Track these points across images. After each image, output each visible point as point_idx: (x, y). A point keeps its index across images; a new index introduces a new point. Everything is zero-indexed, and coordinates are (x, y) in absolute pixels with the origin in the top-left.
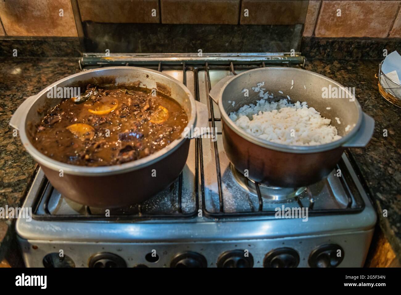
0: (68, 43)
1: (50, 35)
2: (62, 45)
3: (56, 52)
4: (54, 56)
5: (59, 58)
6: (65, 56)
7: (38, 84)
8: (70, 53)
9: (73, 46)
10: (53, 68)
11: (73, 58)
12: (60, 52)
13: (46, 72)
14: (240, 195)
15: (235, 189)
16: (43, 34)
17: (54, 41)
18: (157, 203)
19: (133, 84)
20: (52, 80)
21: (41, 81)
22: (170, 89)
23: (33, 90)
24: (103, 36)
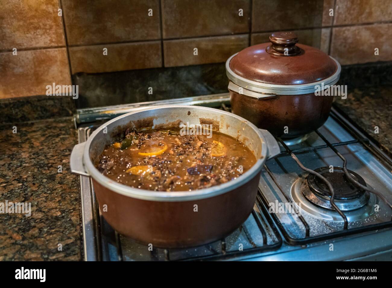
0: (56, 101)
1: (33, 94)
2: (48, 104)
3: (39, 114)
4: (37, 118)
5: (43, 120)
6: (49, 117)
7: (33, 149)
8: (57, 113)
9: (61, 104)
10: (41, 131)
11: (60, 119)
12: (44, 113)
13: (35, 137)
14: (315, 223)
15: (307, 218)
16: (25, 94)
17: (39, 101)
18: (232, 243)
19: (172, 124)
20: (47, 144)
21: (34, 146)
22: (218, 123)
23: (30, 156)
24: (94, 89)
